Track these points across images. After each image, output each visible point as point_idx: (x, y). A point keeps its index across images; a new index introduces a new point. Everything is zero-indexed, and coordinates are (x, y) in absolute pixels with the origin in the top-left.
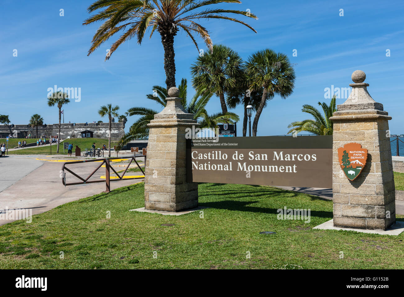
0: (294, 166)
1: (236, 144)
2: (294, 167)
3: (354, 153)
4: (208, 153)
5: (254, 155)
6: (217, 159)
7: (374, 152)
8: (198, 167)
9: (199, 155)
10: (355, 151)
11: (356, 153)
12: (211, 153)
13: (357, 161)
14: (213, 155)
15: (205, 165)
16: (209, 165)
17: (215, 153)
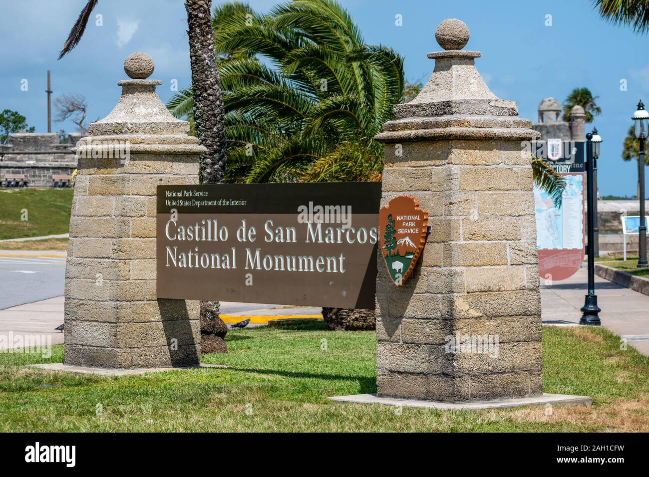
0: (340, 256)
1: (243, 203)
2: (341, 259)
3: (404, 221)
4: (194, 226)
5: (273, 229)
6: (210, 239)
7: (442, 217)
8: (178, 261)
9: (179, 230)
10: (405, 217)
11: (406, 221)
12: (201, 225)
13: (407, 239)
14: (204, 230)
15: (190, 255)
16: (197, 257)
17: (206, 226)
